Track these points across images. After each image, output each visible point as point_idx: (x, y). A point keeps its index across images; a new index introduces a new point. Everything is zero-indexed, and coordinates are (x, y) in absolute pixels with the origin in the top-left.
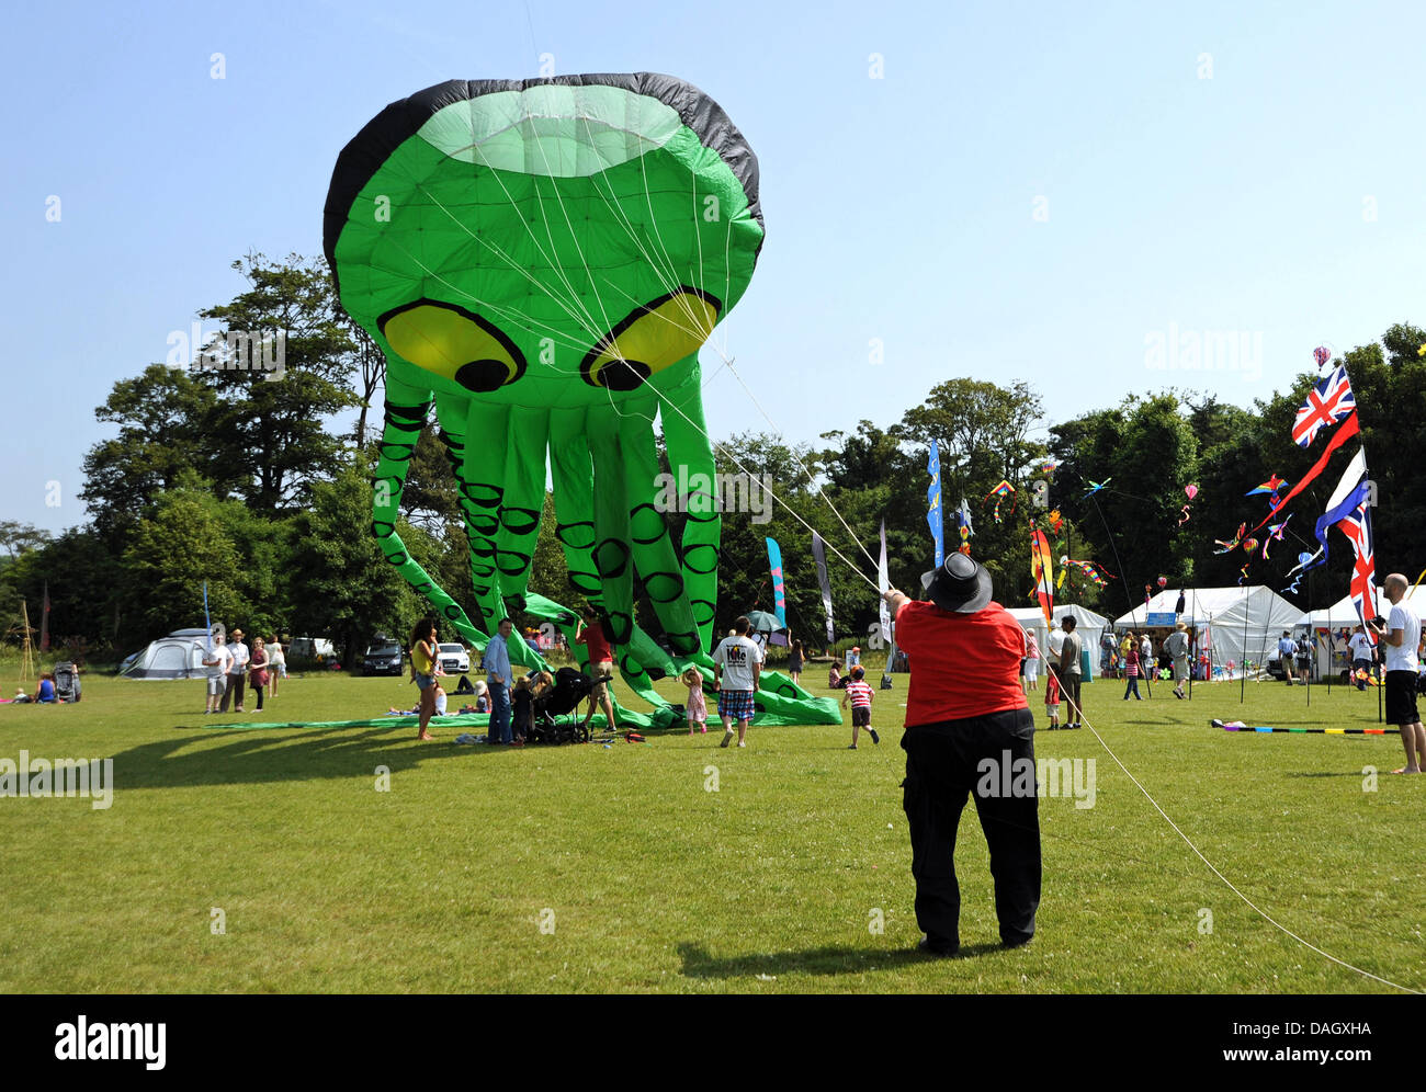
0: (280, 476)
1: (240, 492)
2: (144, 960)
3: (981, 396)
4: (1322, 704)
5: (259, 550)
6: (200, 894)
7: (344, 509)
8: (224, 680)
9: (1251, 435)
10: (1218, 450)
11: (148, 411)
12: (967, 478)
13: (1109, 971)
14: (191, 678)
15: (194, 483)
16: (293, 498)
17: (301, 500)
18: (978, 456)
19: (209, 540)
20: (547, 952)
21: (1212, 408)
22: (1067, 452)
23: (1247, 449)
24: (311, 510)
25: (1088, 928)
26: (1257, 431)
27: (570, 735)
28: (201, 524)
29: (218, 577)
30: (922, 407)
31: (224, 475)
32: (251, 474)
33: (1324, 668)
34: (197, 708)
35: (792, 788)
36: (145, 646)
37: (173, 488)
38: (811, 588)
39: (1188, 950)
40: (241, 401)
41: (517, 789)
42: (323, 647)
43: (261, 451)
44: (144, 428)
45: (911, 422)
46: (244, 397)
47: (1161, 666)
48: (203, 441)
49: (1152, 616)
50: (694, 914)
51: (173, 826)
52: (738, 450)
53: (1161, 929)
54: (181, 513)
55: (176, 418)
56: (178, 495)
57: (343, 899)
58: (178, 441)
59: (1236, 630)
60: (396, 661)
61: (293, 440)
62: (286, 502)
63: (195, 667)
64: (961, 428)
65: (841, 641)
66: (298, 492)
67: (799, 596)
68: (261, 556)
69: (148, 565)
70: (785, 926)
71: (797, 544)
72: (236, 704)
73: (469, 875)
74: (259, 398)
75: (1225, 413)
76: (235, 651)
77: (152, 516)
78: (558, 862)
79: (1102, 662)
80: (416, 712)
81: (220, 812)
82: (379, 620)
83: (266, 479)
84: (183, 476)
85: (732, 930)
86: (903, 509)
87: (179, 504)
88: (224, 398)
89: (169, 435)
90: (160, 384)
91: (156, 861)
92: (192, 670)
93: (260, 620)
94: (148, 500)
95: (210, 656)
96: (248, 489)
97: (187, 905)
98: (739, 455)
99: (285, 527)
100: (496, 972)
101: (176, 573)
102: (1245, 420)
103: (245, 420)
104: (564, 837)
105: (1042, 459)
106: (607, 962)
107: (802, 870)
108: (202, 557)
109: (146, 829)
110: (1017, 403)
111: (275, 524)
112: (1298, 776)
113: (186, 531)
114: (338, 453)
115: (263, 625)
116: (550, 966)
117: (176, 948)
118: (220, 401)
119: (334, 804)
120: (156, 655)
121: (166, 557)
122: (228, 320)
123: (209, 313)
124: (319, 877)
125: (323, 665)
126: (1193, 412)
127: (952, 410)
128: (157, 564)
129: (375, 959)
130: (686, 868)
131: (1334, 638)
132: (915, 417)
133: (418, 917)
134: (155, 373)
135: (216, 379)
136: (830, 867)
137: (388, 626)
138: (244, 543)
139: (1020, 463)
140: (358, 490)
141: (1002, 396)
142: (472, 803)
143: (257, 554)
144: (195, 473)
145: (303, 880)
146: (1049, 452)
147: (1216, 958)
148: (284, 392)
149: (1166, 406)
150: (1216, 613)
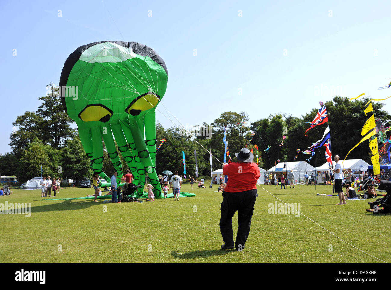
0: (59, 139)
1: (49, 143)
2: (24, 253)
3: (233, 116)
4: (319, 189)
5: (54, 157)
6: (39, 238)
7: (75, 146)
8: (46, 189)
9: (301, 124)
10: (292, 128)
11: (26, 123)
12: (230, 136)
13: (265, 251)
14: (38, 189)
15: (38, 141)
16: (63, 144)
17: (65, 145)
18: (233, 131)
19: (42, 155)
20: (125, 249)
21: (291, 118)
22: (255, 129)
23: (300, 127)
24: (67, 147)
25: (260, 241)
26: (302, 123)
27: (132, 200)
28: (39, 151)
29: (44, 164)
30: (219, 118)
31: (45, 139)
32: (52, 138)
33: (320, 181)
34: (39, 196)
35: (187, 211)
36: (26, 181)
37: (33, 142)
38: (192, 164)
39: (285, 246)
40: (49, 120)
41: (119, 212)
42: (71, 181)
43: (54, 133)
44: (25, 128)
45: (216, 122)
46: (50, 119)
47: (279, 181)
48: (40, 130)
49: (277, 169)
50: (162, 240)
51: (32, 222)
52: (173, 130)
53: (278, 241)
54: (34, 148)
55: (33, 125)
56: (34, 144)
57: (74, 238)
58: (34, 131)
59: (297, 172)
60: (89, 184)
61: (62, 130)
62: (61, 145)
63: (39, 186)
64: (228, 124)
65: (200, 177)
66: (64, 143)
67: (189, 166)
68: (55, 158)
69: (27, 161)
70: (184, 242)
71: (188, 153)
72: (49, 195)
73: (106, 232)
74: (53, 120)
75: (294, 119)
76: (48, 181)
77: (27, 149)
78: (128, 229)
79: (264, 181)
80: (94, 196)
81: (44, 219)
82: (84, 174)
83: (56, 140)
84: (35, 139)
85: (171, 243)
86: (214, 144)
87: (34, 146)
88: (45, 120)
89: (31, 129)
90: (29, 116)
91: (28, 230)
92: (38, 187)
93: (55, 174)
94: (26, 145)
95: (42, 183)
96: (51, 142)
97: (36, 240)
98: (173, 131)
99: (61, 151)
100: (113, 254)
101: (34, 163)
102: (299, 120)
103: (50, 125)
104: (130, 223)
105: (249, 131)
106: (140, 251)
107: (189, 229)
108: (40, 159)
109: (26, 223)
110: (242, 117)
111: (58, 151)
112: (313, 206)
113: (36, 153)
114: (74, 133)
115: (56, 176)
116: (126, 252)
117: (32, 250)
118: (44, 120)
119: (73, 217)
120: (29, 184)
121: (31, 159)
122: (45, 100)
123: (41, 98)
124: (69, 233)
125: (71, 185)
126: (286, 119)
127: (226, 119)
128: (29, 161)
129: (82, 251)
130: (160, 229)
131: (322, 174)
132: (217, 121)
133: (93, 242)
134: (27, 114)
135: (43, 115)
136: (196, 228)
137: (87, 175)
138: (50, 155)
139: (243, 132)
140: (78, 142)
141: (238, 116)
142: (107, 216)
143: (54, 158)
144: (38, 139)
145: (64, 234)
146: (251, 129)
147: (292, 247)
148: (60, 118)
149: (279, 117)
150: (293, 168)
